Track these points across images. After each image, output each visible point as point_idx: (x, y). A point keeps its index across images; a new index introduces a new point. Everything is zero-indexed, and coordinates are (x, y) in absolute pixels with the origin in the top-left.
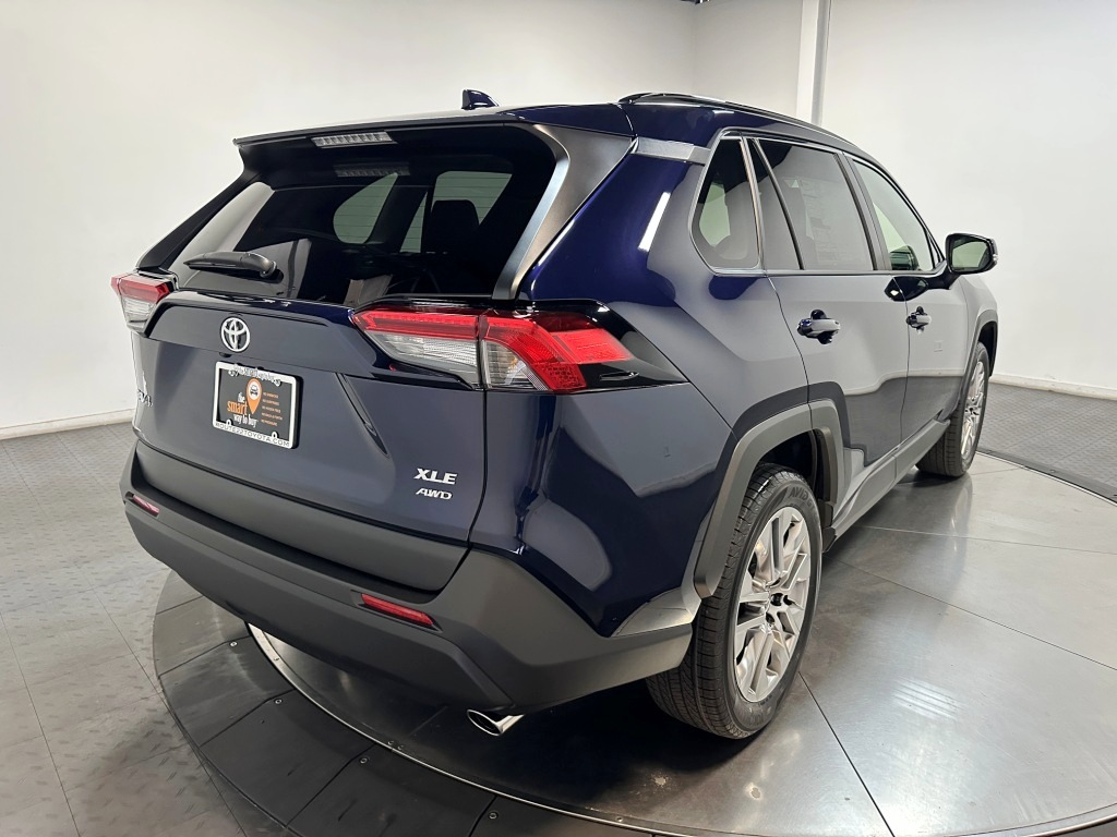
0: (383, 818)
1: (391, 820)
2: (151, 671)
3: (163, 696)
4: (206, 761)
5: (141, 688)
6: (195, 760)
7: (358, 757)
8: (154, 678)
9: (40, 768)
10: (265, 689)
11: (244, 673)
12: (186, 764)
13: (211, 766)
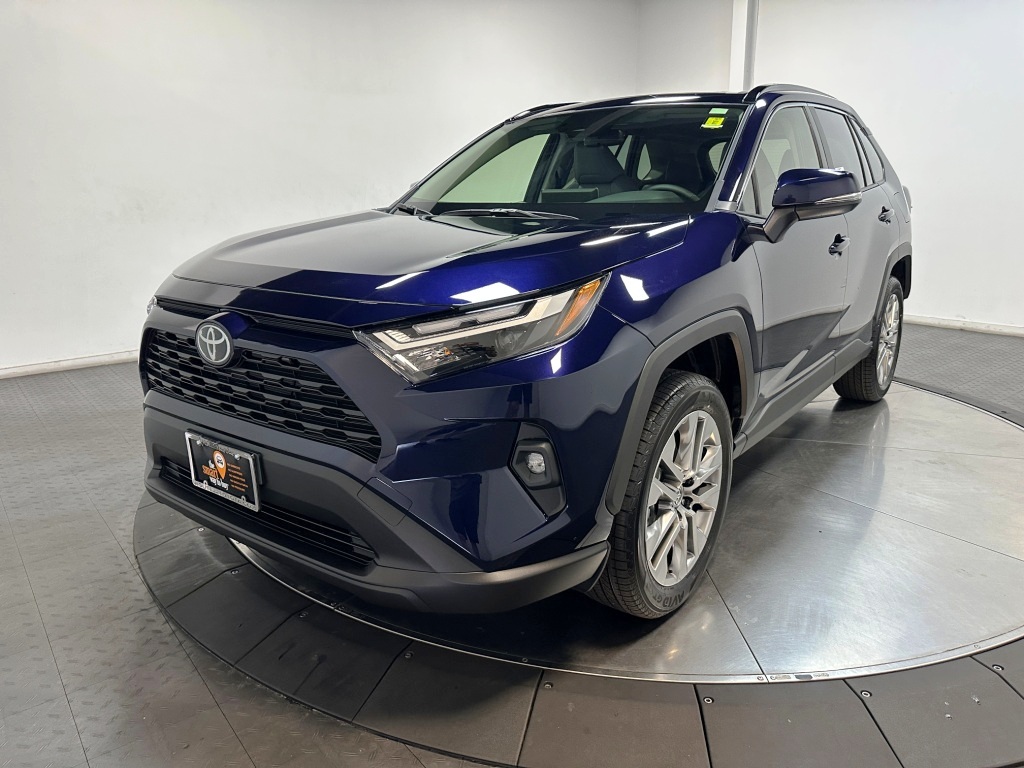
0: (315, 658)
1: (322, 659)
2: (130, 552)
3: (138, 571)
4: (170, 619)
5: (120, 565)
6: (162, 618)
7: (299, 612)
8: (133, 559)
9: (30, 624)
10: (224, 562)
11: (207, 551)
12: (153, 621)
13: (176, 623)
